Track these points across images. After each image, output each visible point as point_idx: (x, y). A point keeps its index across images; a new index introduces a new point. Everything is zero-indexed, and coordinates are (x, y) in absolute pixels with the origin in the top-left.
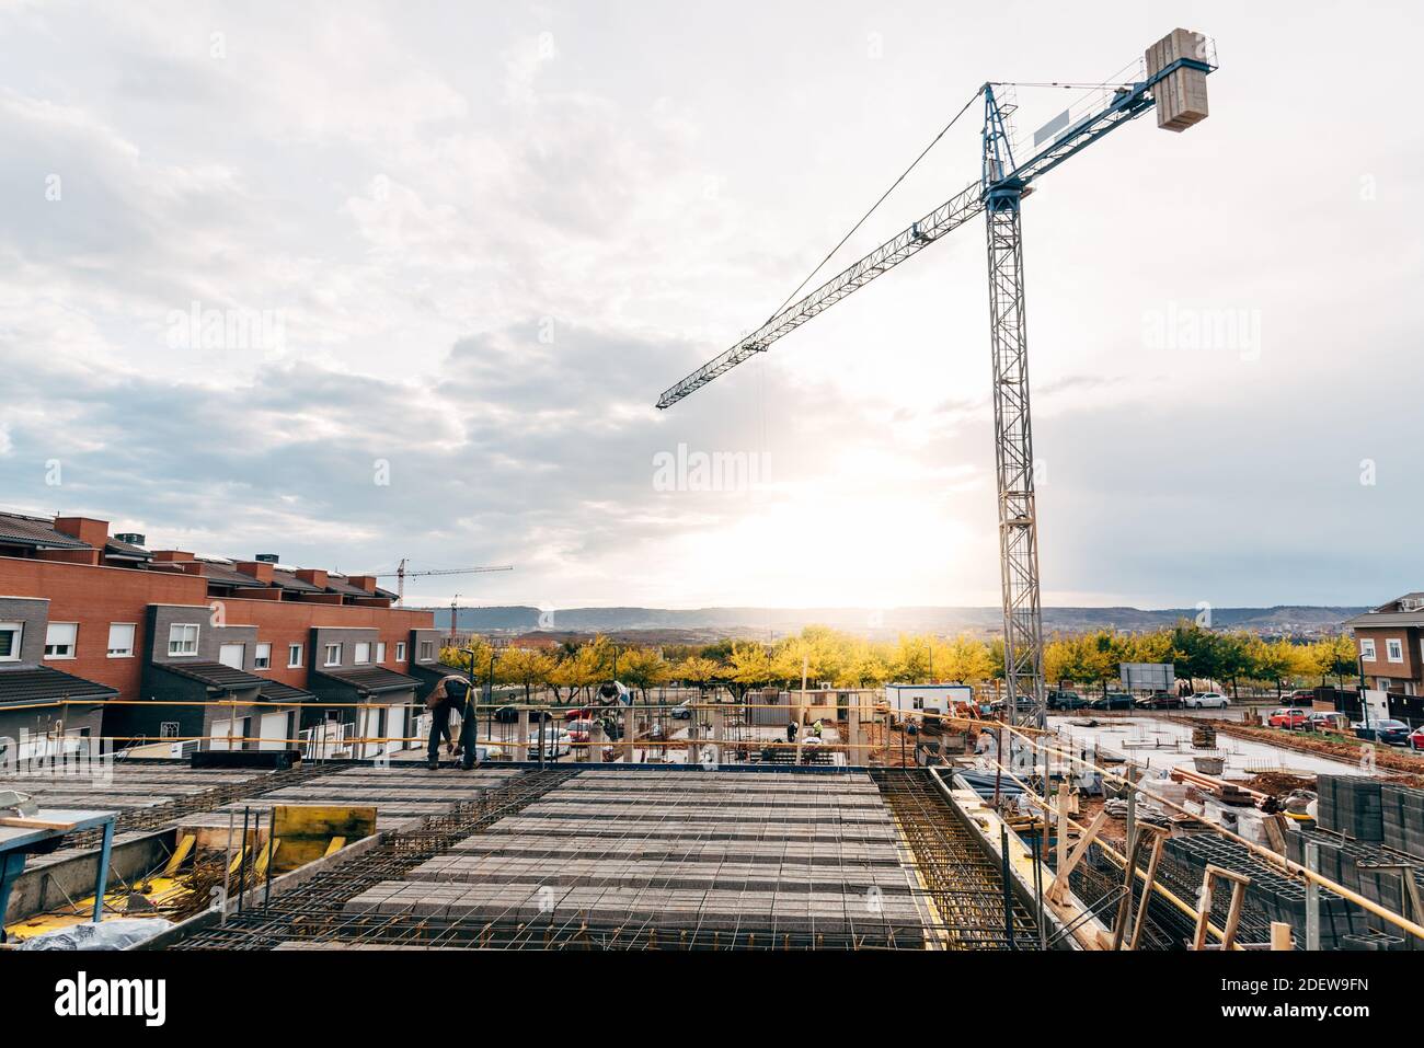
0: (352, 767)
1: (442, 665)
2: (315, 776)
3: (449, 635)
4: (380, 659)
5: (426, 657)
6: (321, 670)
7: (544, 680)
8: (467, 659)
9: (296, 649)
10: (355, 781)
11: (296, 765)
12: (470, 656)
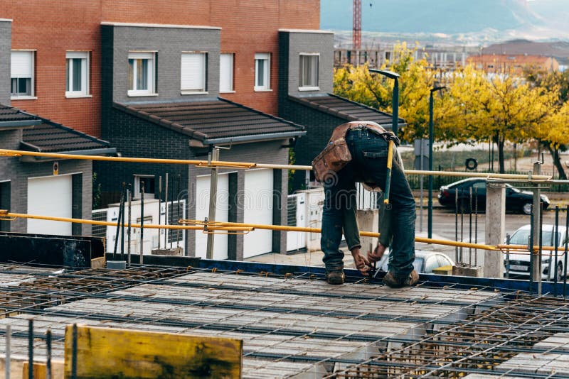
0: (193, 272)
1: (339, 99)
2: (132, 284)
3: (348, 44)
4: (225, 86)
5: (308, 83)
6: (124, 103)
7: (533, 134)
8: (385, 89)
9: (77, 62)
10: (200, 296)
11: (97, 262)
12: (391, 82)
